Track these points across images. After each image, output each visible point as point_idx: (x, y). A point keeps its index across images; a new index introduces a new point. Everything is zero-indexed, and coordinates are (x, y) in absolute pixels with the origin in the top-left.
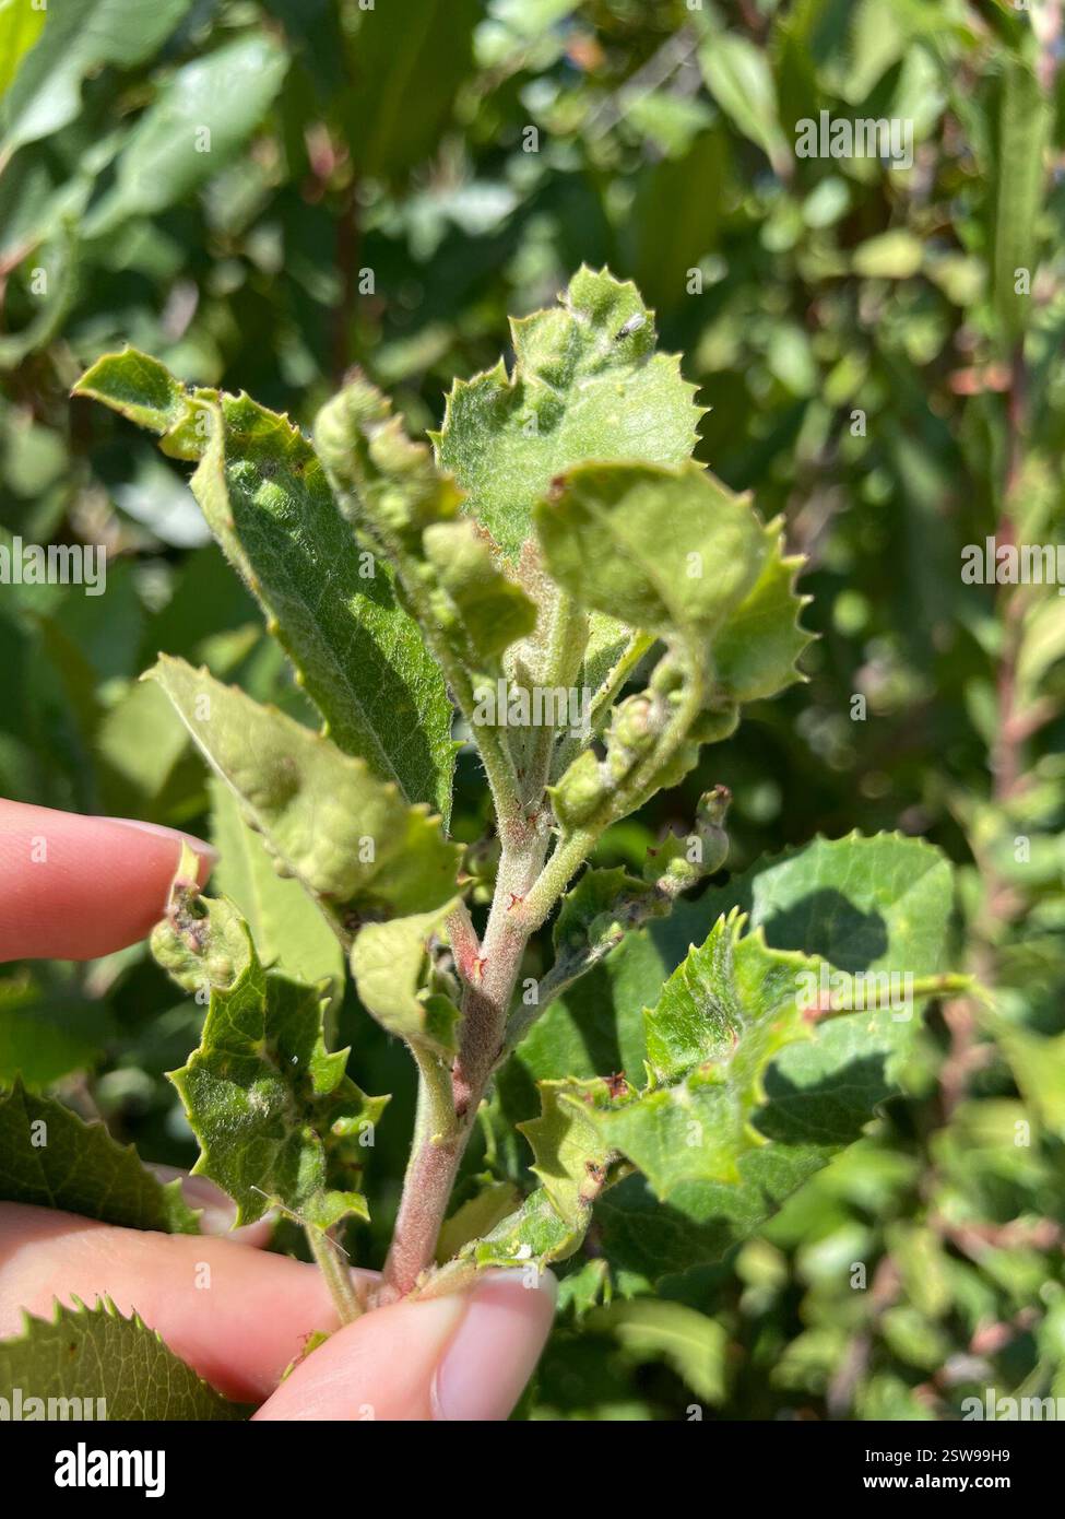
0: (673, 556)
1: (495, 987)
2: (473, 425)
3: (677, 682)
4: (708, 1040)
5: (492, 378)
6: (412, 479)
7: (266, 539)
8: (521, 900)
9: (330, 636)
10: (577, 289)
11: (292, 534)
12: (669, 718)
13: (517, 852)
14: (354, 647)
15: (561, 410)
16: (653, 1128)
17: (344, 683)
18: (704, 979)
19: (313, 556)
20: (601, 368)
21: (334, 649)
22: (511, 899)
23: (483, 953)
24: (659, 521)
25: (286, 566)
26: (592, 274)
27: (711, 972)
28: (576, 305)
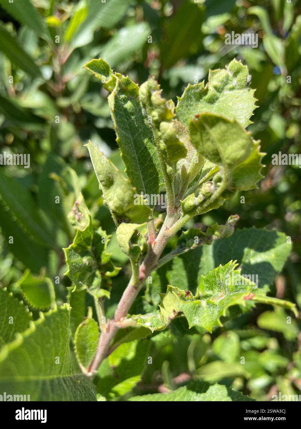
0: (226, 144)
1: (157, 250)
2: (191, 98)
3: (220, 180)
4: (216, 290)
5: (200, 86)
6: (160, 108)
7: (125, 117)
8: (168, 229)
9: (136, 146)
10: (231, 65)
11: (132, 117)
12: (216, 189)
13: (171, 216)
14: (142, 151)
15: (217, 99)
16: (194, 309)
17: (136, 160)
18: (221, 275)
19: (137, 124)
20: (232, 89)
21: (136, 150)
22: (166, 228)
23: (156, 240)
24: (224, 134)
25: (129, 125)
26: (236, 62)
27: (224, 274)
28: (230, 69)
